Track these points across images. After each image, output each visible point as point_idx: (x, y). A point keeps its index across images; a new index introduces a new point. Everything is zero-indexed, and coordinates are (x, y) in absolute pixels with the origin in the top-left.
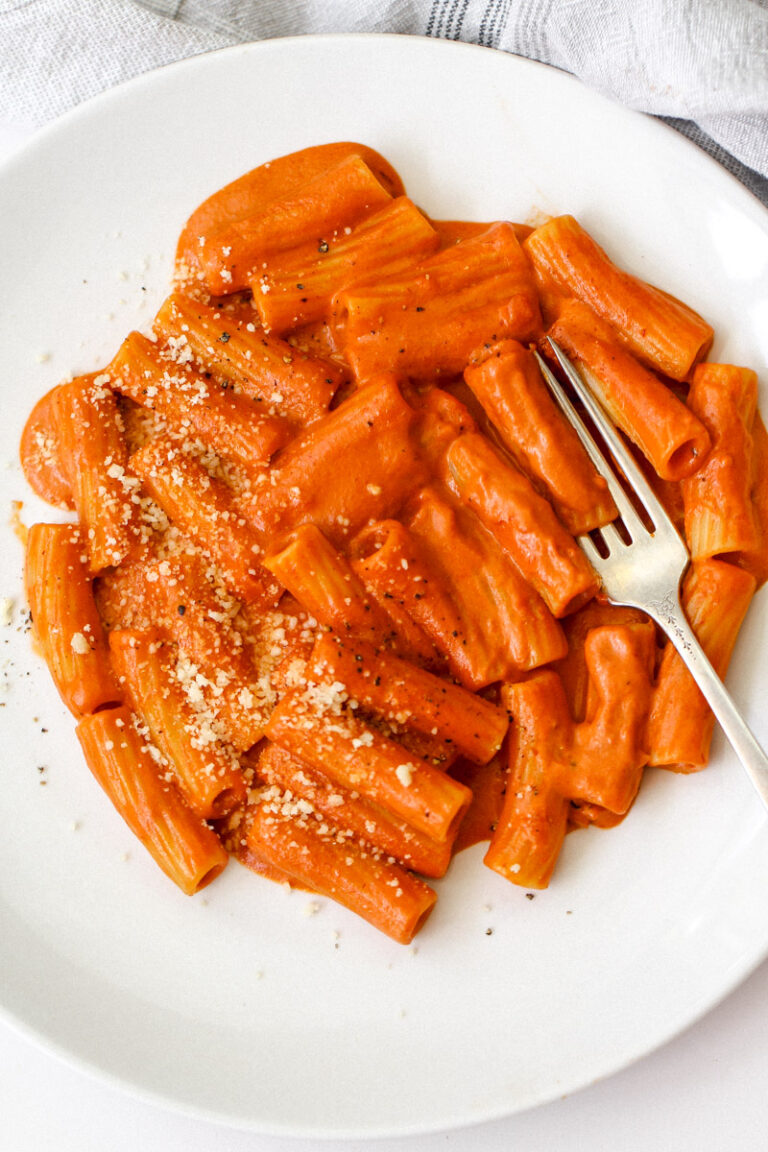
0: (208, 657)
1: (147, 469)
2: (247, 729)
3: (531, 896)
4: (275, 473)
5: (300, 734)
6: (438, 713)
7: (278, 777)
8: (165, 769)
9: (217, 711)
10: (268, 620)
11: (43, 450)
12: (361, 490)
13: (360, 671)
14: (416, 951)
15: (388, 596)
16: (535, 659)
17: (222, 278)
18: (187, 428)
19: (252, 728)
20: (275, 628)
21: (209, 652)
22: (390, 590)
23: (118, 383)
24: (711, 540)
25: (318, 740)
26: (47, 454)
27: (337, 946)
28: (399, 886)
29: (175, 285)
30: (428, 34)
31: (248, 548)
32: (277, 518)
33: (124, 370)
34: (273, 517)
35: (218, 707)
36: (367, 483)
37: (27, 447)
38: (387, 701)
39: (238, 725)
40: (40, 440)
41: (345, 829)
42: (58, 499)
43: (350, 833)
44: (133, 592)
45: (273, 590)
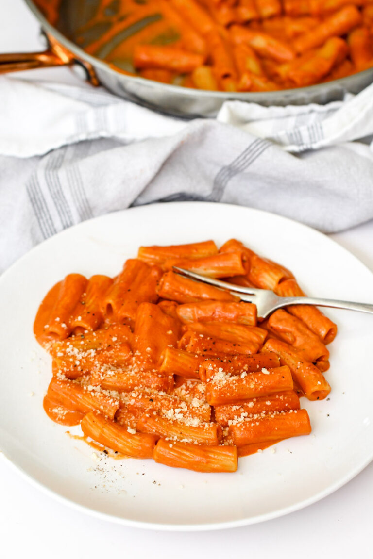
0: (173, 404)
1: (99, 379)
2: (205, 412)
3: (329, 399)
4: (138, 353)
5: (224, 389)
6: (254, 359)
7: (228, 416)
8: (192, 442)
9: (191, 416)
10: (176, 392)
11: (59, 412)
12: (167, 336)
13: (222, 361)
14: (315, 436)
15: (205, 350)
16: (263, 337)
17: (63, 328)
18: (98, 363)
19: (206, 411)
20: (181, 392)
21: (171, 403)
22: (204, 348)
23: (65, 369)
24: (273, 279)
25: (231, 385)
26: (62, 412)
27: (291, 453)
28: (294, 410)
29: (49, 352)
30: (45, 238)
31: (152, 372)
32: (151, 360)
33: (63, 364)
34: (149, 361)
35: (189, 414)
36: (166, 332)
37: (53, 416)
38: (237, 366)
39: (201, 413)
40: (55, 410)
41: (262, 412)
42: (78, 421)
43: (264, 412)
44: (129, 419)
45: (171, 377)
